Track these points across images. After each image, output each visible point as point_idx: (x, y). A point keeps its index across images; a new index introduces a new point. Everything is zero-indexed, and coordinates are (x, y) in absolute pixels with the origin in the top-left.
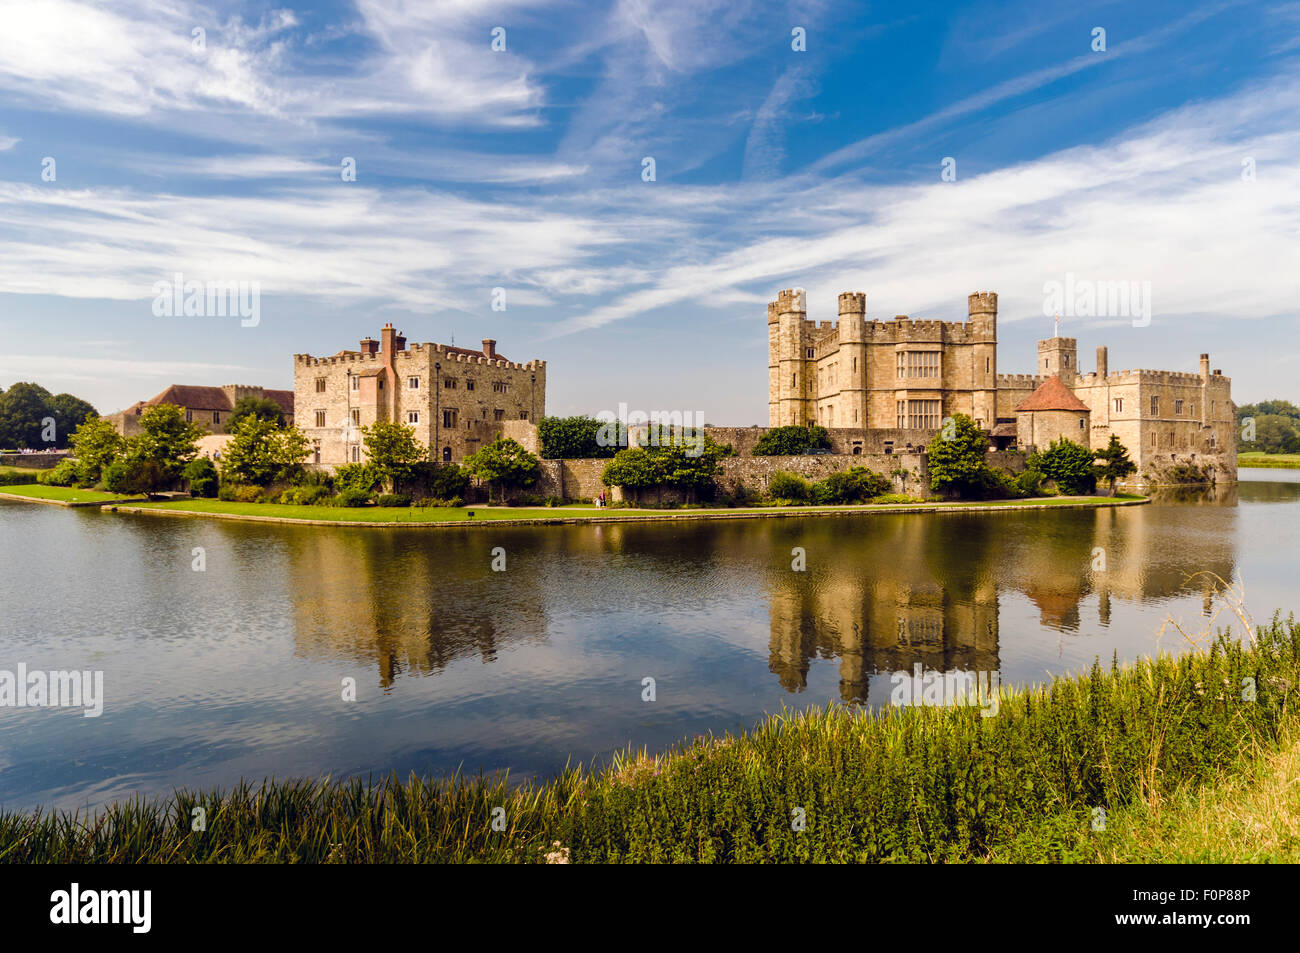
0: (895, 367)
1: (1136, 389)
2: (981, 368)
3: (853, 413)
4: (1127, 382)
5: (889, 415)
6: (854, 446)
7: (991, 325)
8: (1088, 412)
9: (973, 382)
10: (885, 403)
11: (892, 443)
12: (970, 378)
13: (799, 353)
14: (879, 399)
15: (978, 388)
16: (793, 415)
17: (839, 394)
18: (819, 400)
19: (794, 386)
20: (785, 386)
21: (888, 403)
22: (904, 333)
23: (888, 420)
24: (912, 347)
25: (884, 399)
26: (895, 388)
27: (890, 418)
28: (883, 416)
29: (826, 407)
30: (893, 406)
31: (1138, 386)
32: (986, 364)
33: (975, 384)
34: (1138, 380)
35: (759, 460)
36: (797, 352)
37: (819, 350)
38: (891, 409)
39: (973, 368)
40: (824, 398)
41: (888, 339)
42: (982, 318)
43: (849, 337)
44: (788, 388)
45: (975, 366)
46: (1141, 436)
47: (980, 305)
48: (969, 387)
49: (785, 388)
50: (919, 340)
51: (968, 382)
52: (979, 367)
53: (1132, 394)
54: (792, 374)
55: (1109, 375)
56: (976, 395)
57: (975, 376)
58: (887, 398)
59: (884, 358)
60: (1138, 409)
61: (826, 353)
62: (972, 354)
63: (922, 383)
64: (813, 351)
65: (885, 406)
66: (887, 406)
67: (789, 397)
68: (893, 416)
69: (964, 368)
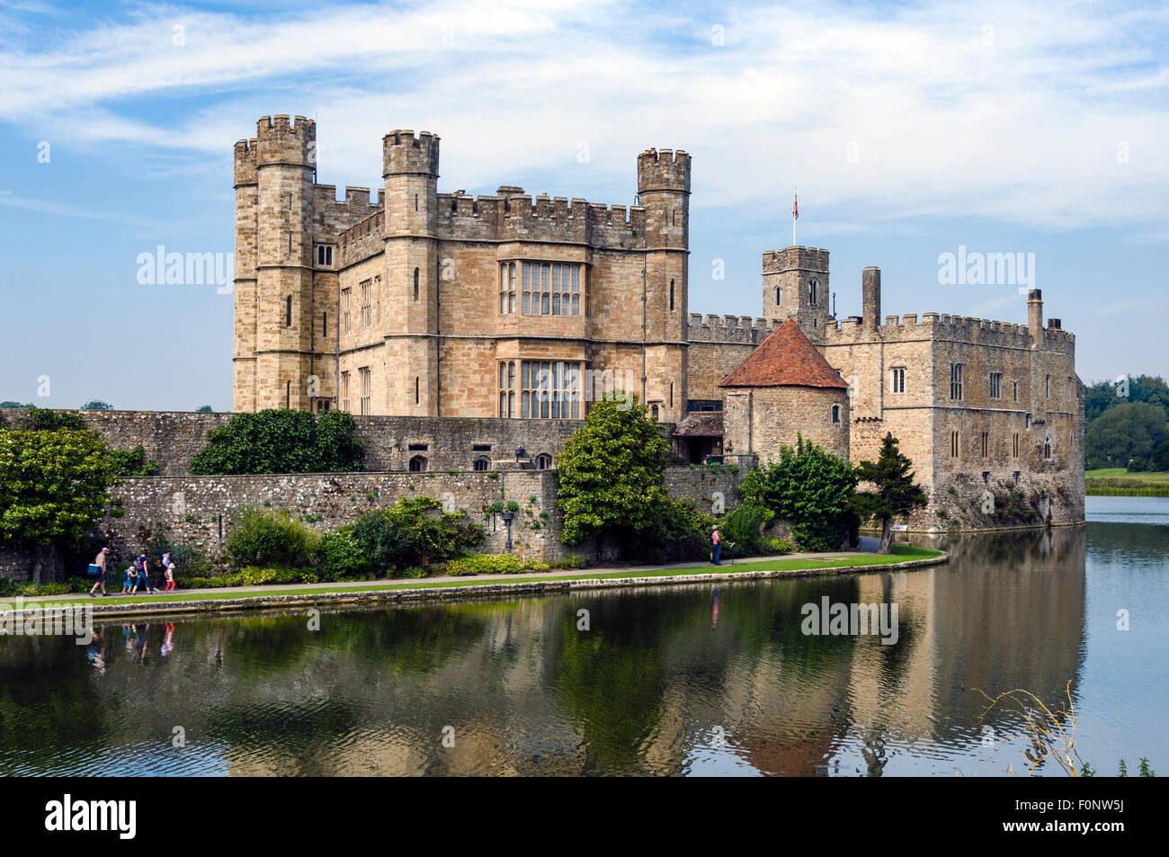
0: (496, 292)
1: (926, 348)
2: (660, 301)
3: (410, 384)
4: (913, 336)
5: (484, 391)
6: (410, 455)
7: (679, 217)
8: (847, 390)
9: (644, 327)
10: (475, 366)
11: (487, 448)
12: (639, 320)
13: (299, 254)
14: (464, 357)
15: (654, 339)
16: (285, 385)
17: (382, 344)
18: (341, 354)
19: (289, 323)
20: (269, 322)
21: (480, 365)
22: (514, 223)
23: (481, 400)
24: (531, 252)
25: (473, 356)
26: (497, 334)
27: (486, 397)
28: (471, 391)
29: (356, 371)
30: (491, 371)
31: (930, 343)
32: (668, 293)
33: (648, 331)
34: (929, 334)
35: (206, 483)
36: (295, 251)
37: (342, 250)
38: (488, 378)
39: (644, 299)
40: (353, 351)
41: (484, 233)
42: (663, 200)
43: (403, 224)
44: (275, 327)
45: (649, 295)
46: (935, 437)
47: (660, 176)
48: (636, 337)
49: (268, 326)
50: (544, 239)
51: (634, 327)
52: (655, 298)
53: (920, 359)
54: (285, 296)
55: (883, 322)
56: (650, 352)
57: (648, 315)
58: (480, 355)
59: (474, 271)
60: (929, 389)
61: (357, 255)
62: (644, 272)
63: (548, 326)
64: (329, 250)
65: (475, 372)
66: (480, 371)
67: (277, 347)
68: (490, 391)
69: (629, 299)
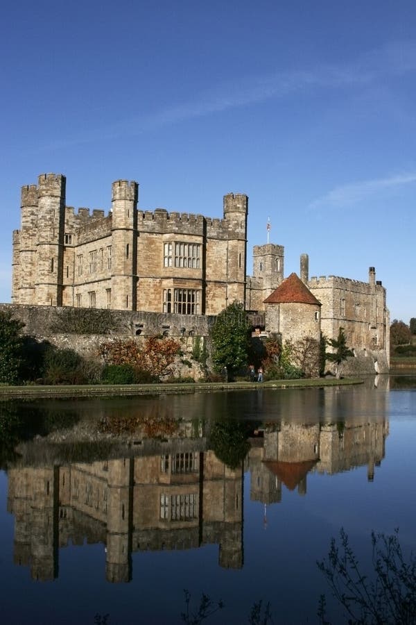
0: (162, 256)
1: (329, 292)
2: (235, 263)
3: (124, 298)
4: (324, 286)
5: (156, 302)
6: (136, 329)
7: (243, 224)
8: (320, 305)
9: (227, 275)
10: (152, 290)
11: (168, 327)
12: (224, 271)
13: (58, 238)
14: (146, 284)
15: (232, 280)
16: (50, 300)
17: (110, 279)
18: (76, 286)
19: (52, 271)
20: (43, 270)
21: (155, 290)
22: (172, 224)
23: (154, 307)
24: (179, 238)
25: (151, 286)
26: (162, 275)
27: (157, 305)
28: (150, 302)
29: (86, 293)
30: (159, 293)
31: (332, 289)
32: (239, 259)
33: (229, 277)
34: (331, 285)
35: (60, 338)
36: (56, 237)
37: (77, 237)
38: (158, 296)
39: (227, 262)
40: (84, 284)
41: (157, 228)
42: (237, 216)
43: (122, 223)
44: (46, 273)
45: (229, 260)
46: (334, 332)
47: (235, 206)
48: (223, 279)
49: (43, 272)
50: (185, 232)
51: (223, 274)
52: (232, 261)
53: (328, 297)
54: (51, 258)
55: (310, 279)
56: (230, 287)
57: (229, 269)
58: (154, 285)
59: (153, 246)
60: (331, 310)
61: (87, 239)
62: (227, 249)
63: (186, 272)
64: (70, 237)
65: (152, 294)
66: (154, 293)
67: (47, 282)
68: (159, 303)
69: (220, 262)
